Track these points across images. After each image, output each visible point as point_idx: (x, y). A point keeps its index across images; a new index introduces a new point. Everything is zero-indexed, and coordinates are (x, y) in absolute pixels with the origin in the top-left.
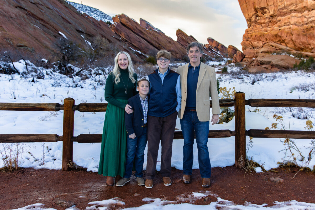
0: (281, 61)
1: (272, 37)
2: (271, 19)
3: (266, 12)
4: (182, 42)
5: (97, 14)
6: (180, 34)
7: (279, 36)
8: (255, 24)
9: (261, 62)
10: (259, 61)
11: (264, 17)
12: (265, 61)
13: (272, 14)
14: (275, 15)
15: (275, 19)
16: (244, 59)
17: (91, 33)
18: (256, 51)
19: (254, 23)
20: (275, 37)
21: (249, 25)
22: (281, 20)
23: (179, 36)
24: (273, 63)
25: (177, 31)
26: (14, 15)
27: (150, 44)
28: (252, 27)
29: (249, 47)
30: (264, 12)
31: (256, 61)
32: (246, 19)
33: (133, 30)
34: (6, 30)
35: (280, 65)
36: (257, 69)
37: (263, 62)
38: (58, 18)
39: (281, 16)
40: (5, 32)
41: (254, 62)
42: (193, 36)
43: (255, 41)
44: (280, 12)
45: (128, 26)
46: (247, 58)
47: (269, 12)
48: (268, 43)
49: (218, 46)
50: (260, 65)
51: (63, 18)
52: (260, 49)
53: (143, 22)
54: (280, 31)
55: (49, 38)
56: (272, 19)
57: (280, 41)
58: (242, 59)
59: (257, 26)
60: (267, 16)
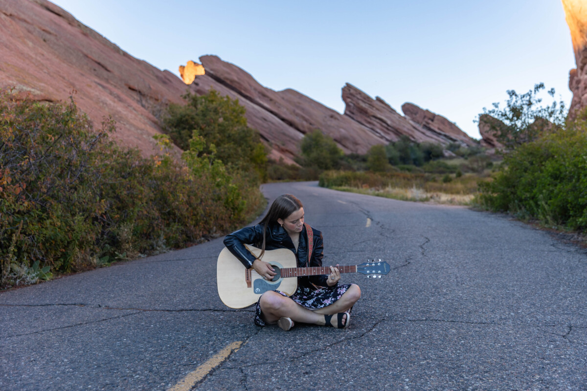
4: (359, 114)
6: (350, 96)
23: (349, 100)
25: (343, 90)
38: (75, 55)
49: (433, 120)
51: (86, 56)
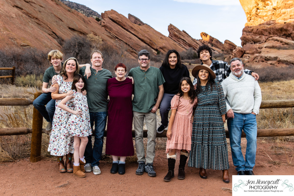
0: (290, 57)
1: (277, 31)
2: (274, 12)
3: (268, 5)
4: (174, 37)
5: (84, 11)
6: (171, 29)
7: (284, 29)
8: (256, 17)
9: (266, 57)
10: (264, 57)
11: (266, 9)
12: (270, 57)
13: (275, 6)
14: (279, 7)
15: (278, 11)
16: (245, 55)
17: (82, 30)
18: (258, 46)
19: (254, 17)
20: (280, 31)
21: (249, 18)
22: (286, 13)
23: (171, 31)
24: (281, 59)
25: (169, 26)
26: (14, 15)
27: (141, 40)
28: (253, 20)
29: (250, 42)
30: (266, 5)
31: (260, 56)
32: (245, 12)
33: (123, 26)
34: (10, 30)
35: (289, 61)
36: (261, 65)
37: (268, 58)
38: (50, 16)
39: (286, 8)
40: (9, 32)
41: (257, 58)
42: (185, 31)
43: (257, 35)
44: (285, 4)
45: (118, 22)
46: (248, 53)
47: (272, 4)
48: (272, 37)
49: (212, 41)
50: (265, 61)
51: (55, 15)
52: (262, 44)
53: (131, 17)
54: (286, 24)
55: (47, 37)
56: (276, 12)
57: (286, 35)
58: (242, 54)
59: (258, 19)
60: (270, 8)
